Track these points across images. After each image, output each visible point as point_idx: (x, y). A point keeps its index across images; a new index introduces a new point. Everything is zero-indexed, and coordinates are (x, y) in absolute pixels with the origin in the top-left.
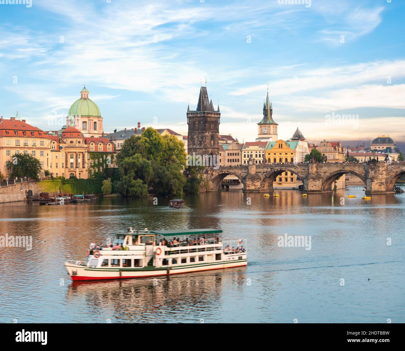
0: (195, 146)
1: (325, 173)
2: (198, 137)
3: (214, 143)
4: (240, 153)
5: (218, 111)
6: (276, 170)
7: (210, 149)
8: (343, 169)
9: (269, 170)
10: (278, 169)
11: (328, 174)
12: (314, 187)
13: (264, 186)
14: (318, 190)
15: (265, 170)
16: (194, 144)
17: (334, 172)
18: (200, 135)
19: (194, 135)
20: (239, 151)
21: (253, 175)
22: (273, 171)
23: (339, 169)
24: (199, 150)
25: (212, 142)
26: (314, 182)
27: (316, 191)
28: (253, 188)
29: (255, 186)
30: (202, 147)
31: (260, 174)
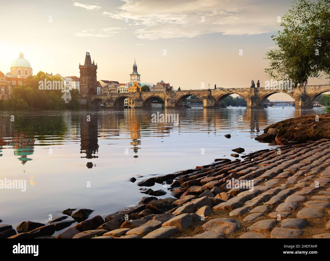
0: (83, 84)
1: (145, 97)
2: (84, 79)
3: (93, 82)
4: (116, 89)
5: (97, 65)
6: (121, 96)
7: (91, 86)
8: (154, 95)
9: (118, 96)
10: (122, 96)
11: (146, 98)
12: (139, 105)
13: (116, 105)
14: (141, 106)
15: (116, 96)
16: (82, 83)
17: (149, 97)
18: (85, 78)
19: (82, 78)
20: (115, 88)
21: (109, 99)
22: (119, 97)
23: (152, 95)
24: (85, 86)
25: (92, 82)
26: (139, 102)
27: (139, 107)
28: (109, 106)
29: (110, 105)
30: (86, 85)
31: (113, 99)
